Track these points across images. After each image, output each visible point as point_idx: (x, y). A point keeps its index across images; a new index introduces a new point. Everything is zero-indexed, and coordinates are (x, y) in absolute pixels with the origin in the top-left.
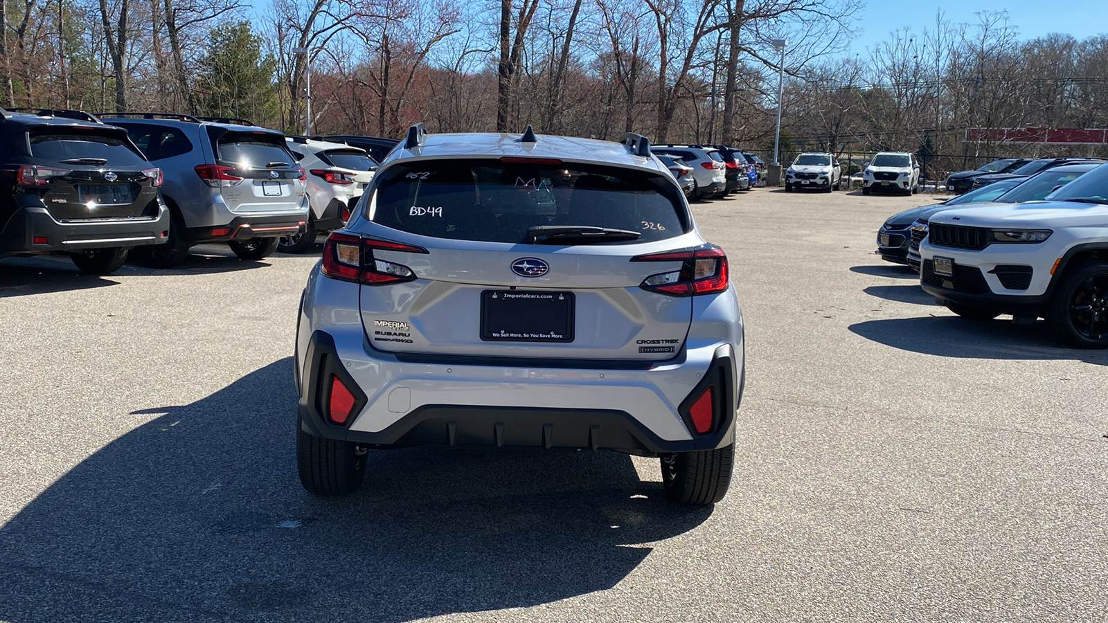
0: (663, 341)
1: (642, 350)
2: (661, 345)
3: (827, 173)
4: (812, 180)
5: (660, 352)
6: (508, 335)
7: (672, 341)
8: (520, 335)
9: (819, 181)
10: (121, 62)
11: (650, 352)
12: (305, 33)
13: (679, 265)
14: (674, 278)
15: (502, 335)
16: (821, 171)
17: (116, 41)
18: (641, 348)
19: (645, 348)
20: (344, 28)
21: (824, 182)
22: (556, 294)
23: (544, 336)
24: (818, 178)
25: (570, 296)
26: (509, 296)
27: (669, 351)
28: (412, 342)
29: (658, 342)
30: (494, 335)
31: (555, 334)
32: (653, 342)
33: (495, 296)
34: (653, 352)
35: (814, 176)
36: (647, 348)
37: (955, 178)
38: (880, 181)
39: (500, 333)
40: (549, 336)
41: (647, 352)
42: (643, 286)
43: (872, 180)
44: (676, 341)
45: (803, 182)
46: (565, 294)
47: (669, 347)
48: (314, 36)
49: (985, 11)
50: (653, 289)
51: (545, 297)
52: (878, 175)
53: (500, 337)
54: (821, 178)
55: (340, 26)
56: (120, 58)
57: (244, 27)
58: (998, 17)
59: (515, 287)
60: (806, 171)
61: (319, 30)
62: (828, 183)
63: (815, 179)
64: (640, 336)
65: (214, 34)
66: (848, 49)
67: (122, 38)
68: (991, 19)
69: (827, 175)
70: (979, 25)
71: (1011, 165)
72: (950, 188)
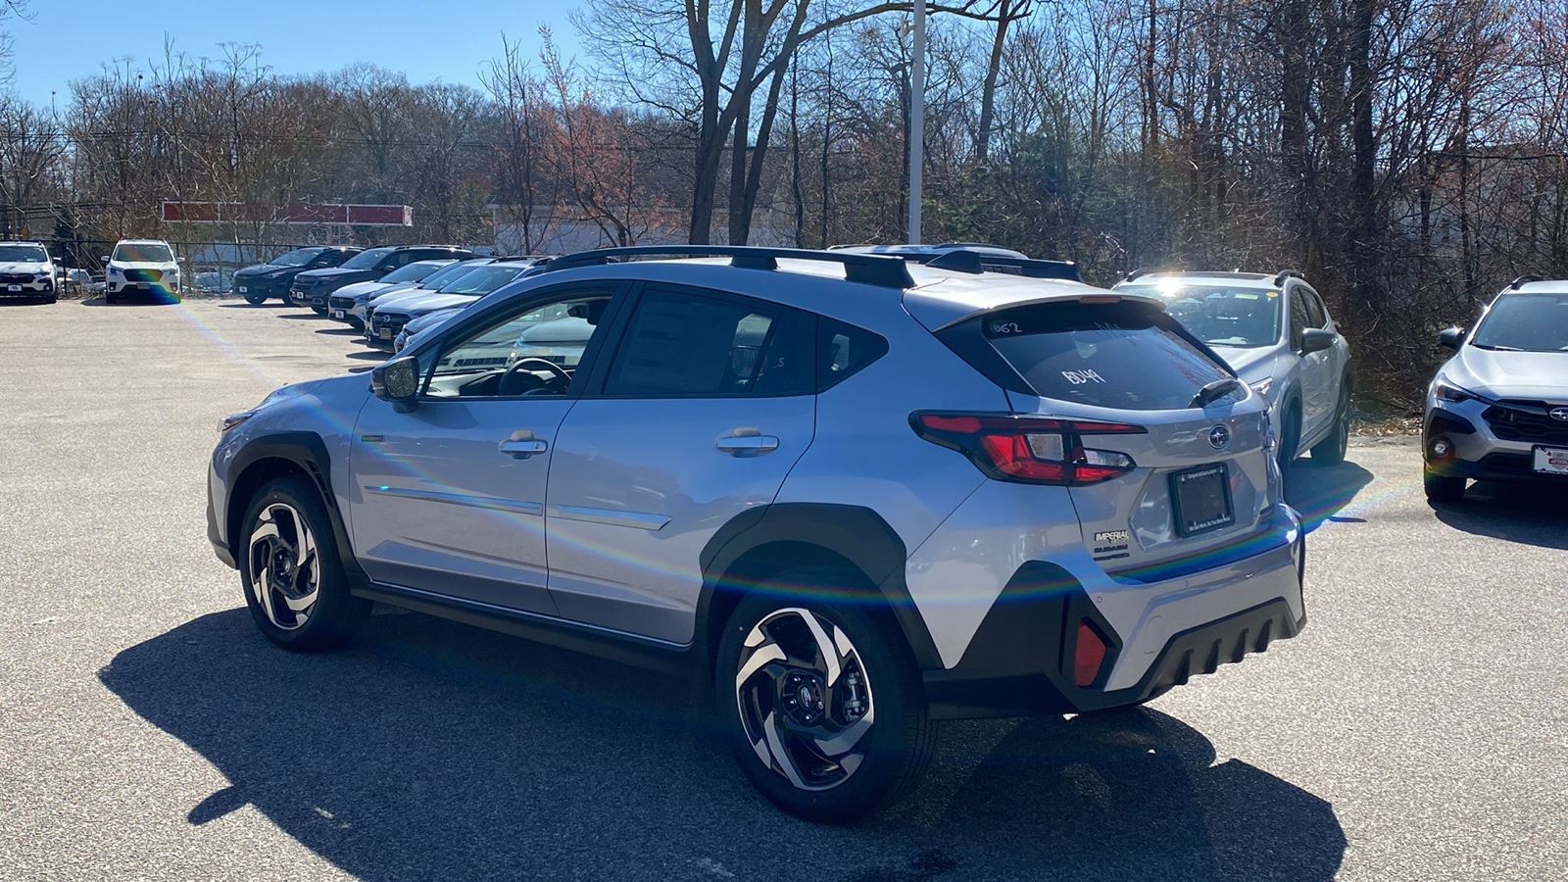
3: (48, 273)
4: (25, 285)
9: (38, 287)
16: (38, 270)
21: (45, 287)
24: (35, 281)
35: (29, 278)
37: (247, 275)
38: (135, 283)
43: (122, 283)
45: (10, 288)
49: (232, 44)
52: (130, 274)
54: (40, 281)
58: (250, 52)
60: (13, 270)
62: (51, 288)
63: (30, 282)
66: (11, 80)
68: (241, 55)
69: (48, 276)
70: (224, 61)
71: (318, 256)
72: (241, 290)
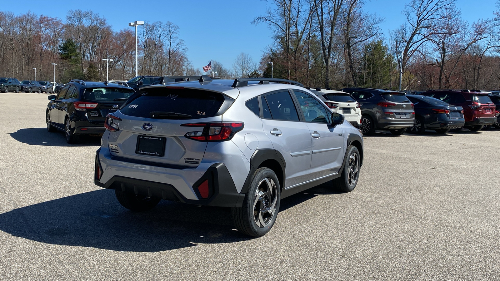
0: (194, 159)
1: (186, 162)
2: (193, 160)
5: (193, 163)
6: (143, 152)
7: (197, 159)
8: (146, 153)
10: (328, 61)
11: (189, 163)
12: (408, 44)
13: (202, 129)
14: (200, 134)
15: (141, 152)
17: (327, 53)
18: (185, 161)
19: (187, 161)
20: (427, 40)
22: (159, 138)
23: (154, 154)
25: (164, 139)
26: (145, 138)
27: (196, 164)
28: (119, 153)
29: (192, 159)
30: (139, 152)
31: (157, 153)
32: (190, 159)
33: (141, 138)
34: (190, 163)
36: (188, 161)
39: (141, 151)
40: (155, 154)
41: (188, 163)
42: (185, 136)
44: (199, 160)
46: (162, 138)
47: (196, 162)
48: (412, 45)
50: (190, 138)
51: (156, 139)
53: (141, 153)
55: (426, 39)
56: (328, 60)
57: (380, 43)
59: (145, 134)
61: (414, 42)
64: (185, 156)
65: (367, 47)
67: (329, 51)
